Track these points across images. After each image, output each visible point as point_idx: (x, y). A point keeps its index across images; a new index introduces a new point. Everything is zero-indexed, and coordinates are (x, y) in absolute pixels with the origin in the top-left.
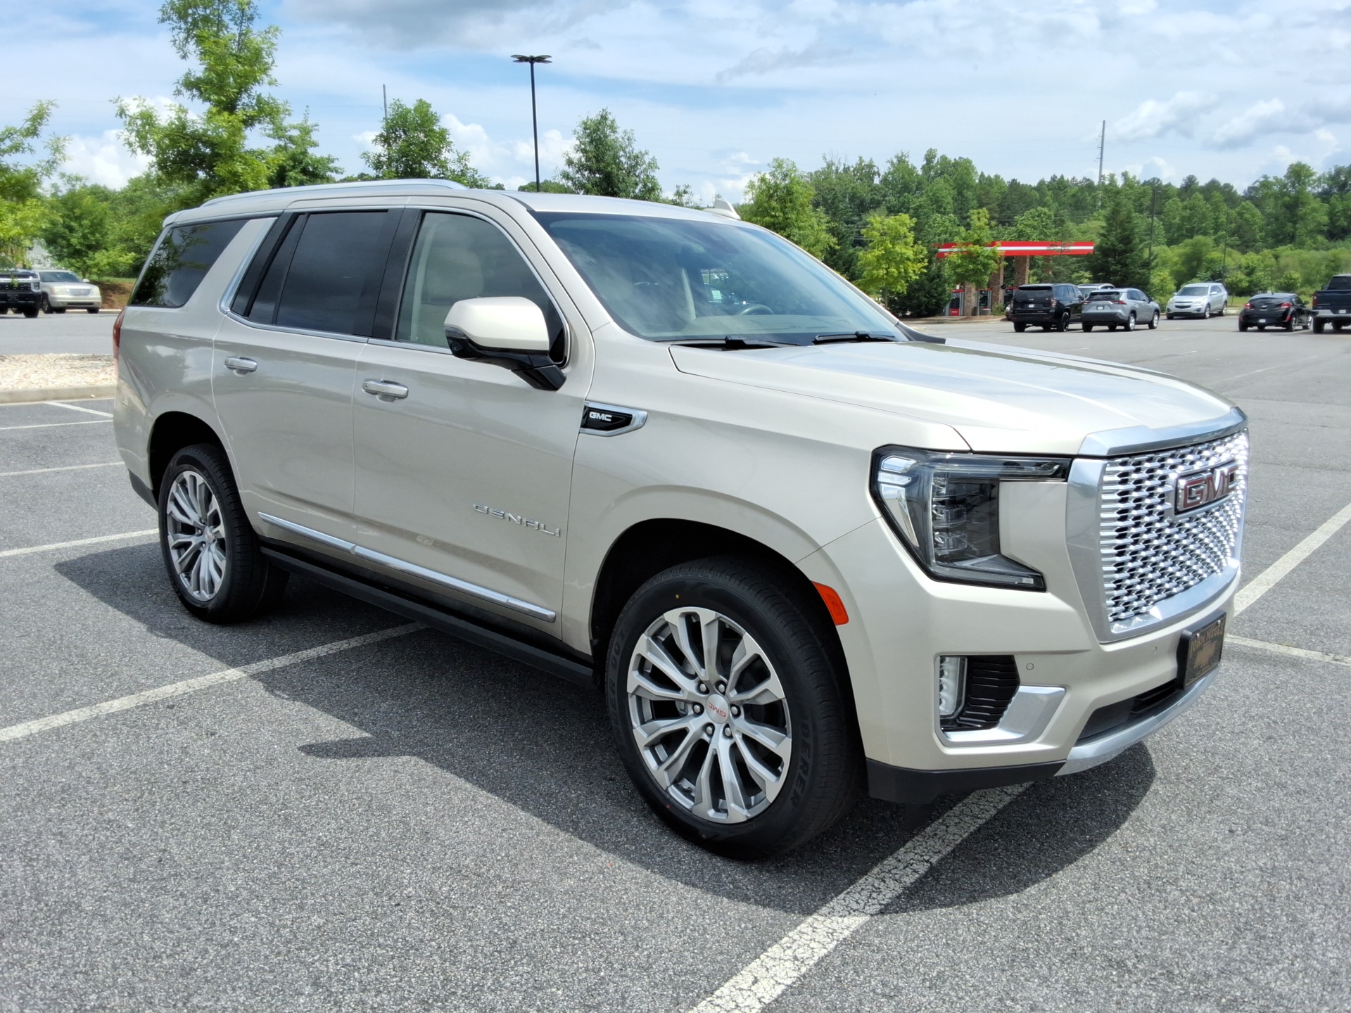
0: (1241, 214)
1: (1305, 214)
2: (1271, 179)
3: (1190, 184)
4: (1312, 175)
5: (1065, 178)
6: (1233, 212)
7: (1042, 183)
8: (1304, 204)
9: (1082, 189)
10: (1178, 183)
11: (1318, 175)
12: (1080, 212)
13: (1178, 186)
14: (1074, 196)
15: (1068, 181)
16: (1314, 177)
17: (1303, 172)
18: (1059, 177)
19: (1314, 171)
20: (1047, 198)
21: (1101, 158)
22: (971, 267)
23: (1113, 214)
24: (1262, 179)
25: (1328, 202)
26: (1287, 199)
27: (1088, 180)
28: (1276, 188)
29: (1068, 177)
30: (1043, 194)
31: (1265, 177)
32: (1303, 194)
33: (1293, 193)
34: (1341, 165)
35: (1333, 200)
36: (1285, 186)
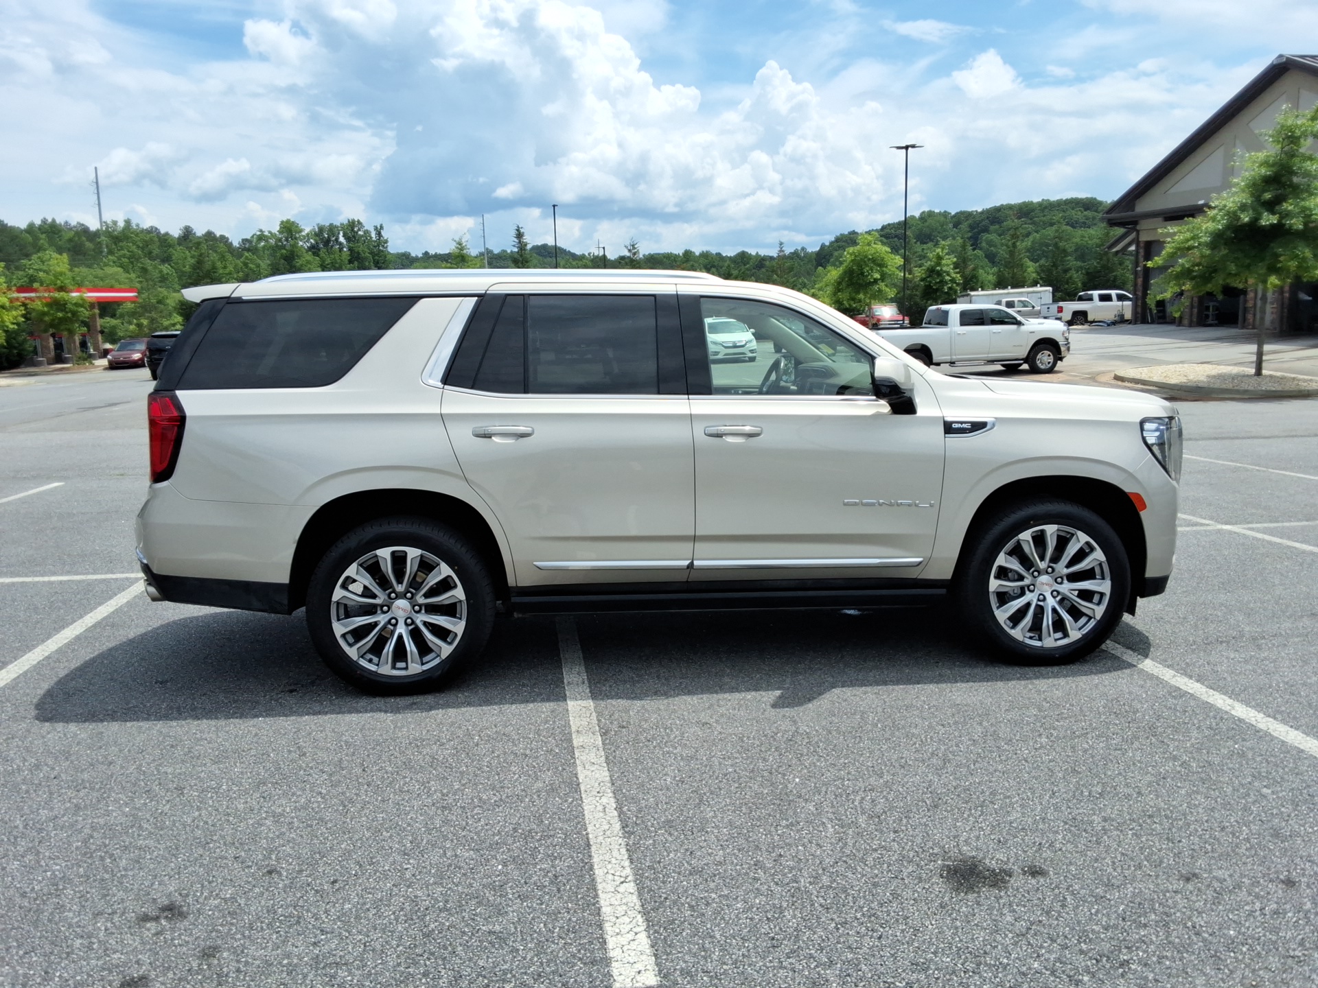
0: (246, 265)
1: (302, 265)
2: (266, 233)
3: (187, 233)
4: (301, 231)
5: (58, 222)
6: (239, 263)
7: (31, 226)
8: (299, 257)
9: (77, 233)
10: (176, 232)
11: (306, 232)
12: (81, 257)
13: (176, 236)
14: (70, 240)
15: (60, 225)
16: (303, 234)
17: (293, 229)
18: (50, 220)
19: (302, 227)
20: (41, 241)
21: (99, 205)
22: (60, 315)
23: (198, 263)
24: (258, 233)
25: (318, 256)
26: (284, 251)
27: (83, 225)
28: (272, 241)
29: (60, 220)
30: (36, 239)
31: (261, 231)
32: (297, 247)
33: (288, 247)
34: (322, 223)
35: (322, 253)
36: (280, 240)
